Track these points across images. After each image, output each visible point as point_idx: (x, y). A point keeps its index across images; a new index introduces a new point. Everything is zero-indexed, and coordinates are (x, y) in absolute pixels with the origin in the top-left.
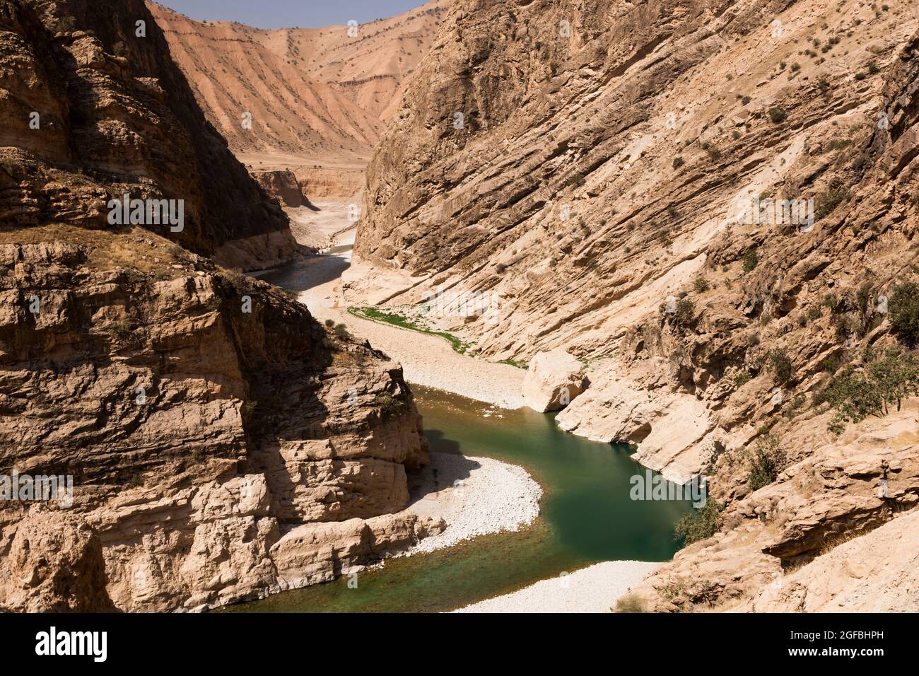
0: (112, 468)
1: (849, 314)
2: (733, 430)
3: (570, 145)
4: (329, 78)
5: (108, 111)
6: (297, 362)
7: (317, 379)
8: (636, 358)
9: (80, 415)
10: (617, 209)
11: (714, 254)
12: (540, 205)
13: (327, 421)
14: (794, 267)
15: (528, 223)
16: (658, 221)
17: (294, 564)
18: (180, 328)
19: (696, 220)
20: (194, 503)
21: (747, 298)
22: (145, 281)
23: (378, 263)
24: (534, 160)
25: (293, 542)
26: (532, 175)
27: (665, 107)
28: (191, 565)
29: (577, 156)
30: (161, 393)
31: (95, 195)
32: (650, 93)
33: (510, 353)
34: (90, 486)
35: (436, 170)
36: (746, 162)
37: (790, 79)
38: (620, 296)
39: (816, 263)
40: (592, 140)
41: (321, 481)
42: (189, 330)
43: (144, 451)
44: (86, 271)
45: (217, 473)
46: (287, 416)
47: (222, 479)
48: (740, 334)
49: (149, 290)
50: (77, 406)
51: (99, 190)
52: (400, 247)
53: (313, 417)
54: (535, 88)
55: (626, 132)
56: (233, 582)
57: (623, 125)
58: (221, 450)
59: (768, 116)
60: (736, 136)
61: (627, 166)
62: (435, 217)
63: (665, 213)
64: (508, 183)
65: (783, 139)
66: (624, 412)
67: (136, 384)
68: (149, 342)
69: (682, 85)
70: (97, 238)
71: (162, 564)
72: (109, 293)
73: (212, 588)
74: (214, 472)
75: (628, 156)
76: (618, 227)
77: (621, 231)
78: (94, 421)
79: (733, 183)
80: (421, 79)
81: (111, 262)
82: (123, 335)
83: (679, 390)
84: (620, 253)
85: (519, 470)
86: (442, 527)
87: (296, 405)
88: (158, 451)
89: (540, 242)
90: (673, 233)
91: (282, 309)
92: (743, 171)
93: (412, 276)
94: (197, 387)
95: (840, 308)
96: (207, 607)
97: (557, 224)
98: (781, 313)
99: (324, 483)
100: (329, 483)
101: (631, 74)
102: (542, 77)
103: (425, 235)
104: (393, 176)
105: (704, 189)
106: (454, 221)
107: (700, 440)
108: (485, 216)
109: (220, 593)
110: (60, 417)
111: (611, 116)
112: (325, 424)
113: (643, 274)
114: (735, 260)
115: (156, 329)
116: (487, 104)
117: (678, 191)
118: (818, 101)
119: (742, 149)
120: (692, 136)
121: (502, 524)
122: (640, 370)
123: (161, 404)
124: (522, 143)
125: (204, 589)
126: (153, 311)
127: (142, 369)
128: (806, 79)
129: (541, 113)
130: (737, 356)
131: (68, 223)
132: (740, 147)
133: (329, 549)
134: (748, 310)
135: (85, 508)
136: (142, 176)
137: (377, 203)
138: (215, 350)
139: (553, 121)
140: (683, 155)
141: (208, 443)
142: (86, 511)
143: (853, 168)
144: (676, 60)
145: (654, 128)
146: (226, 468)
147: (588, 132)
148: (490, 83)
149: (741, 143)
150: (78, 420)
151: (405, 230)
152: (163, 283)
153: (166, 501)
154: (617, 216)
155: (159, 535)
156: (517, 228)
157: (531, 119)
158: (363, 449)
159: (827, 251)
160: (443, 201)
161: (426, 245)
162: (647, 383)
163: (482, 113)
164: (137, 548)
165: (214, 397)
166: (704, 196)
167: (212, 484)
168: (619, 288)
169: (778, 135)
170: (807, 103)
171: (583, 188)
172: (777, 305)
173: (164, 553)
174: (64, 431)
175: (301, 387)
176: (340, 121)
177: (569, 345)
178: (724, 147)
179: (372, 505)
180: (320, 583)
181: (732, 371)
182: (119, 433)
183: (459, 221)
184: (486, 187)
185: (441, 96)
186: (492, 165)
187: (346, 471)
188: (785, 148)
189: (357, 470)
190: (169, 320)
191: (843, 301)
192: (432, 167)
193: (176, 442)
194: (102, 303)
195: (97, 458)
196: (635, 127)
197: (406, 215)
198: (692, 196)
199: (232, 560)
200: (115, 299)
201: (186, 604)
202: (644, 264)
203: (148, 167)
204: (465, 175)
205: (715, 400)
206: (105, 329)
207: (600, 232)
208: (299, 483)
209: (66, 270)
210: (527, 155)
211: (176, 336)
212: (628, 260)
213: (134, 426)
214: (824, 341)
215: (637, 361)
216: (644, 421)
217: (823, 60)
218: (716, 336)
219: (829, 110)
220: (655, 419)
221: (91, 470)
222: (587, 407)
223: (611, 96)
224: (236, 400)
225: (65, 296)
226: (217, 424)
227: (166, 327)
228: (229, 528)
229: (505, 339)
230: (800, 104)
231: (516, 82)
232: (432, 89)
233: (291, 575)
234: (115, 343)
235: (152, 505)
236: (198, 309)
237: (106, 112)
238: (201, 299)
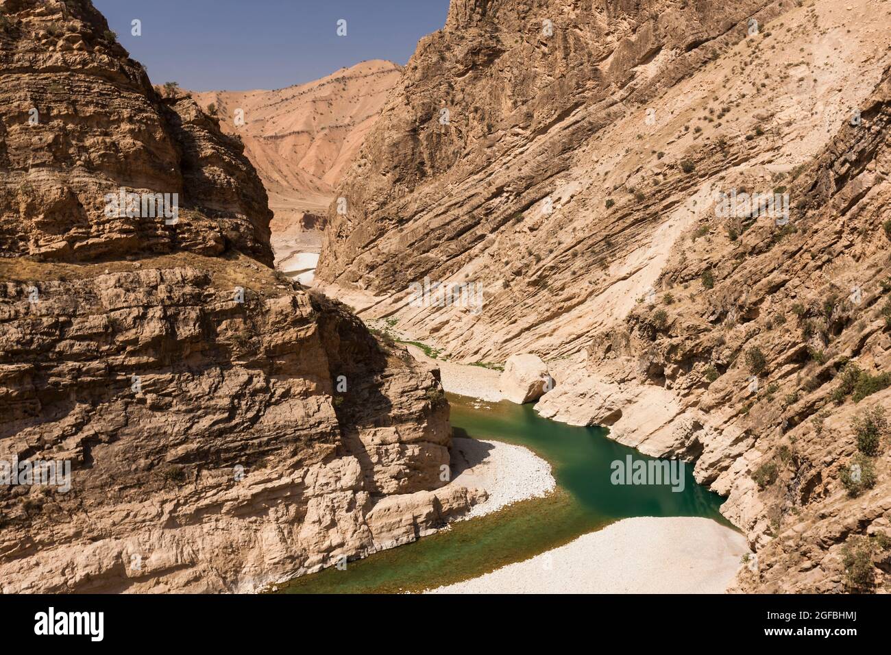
0: (243, 453)
1: (814, 319)
2: (712, 411)
3: (506, 189)
4: (255, 133)
5: (209, 160)
6: (360, 365)
7: (379, 378)
8: (604, 358)
9: (215, 410)
10: (562, 240)
11: (671, 274)
12: (482, 237)
13: (392, 412)
14: (759, 283)
15: (472, 252)
16: (597, 250)
17: (385, 529)
18: (287, 337)
19: (628, 249)
20: (306, 480)
21: (712, 308)
22: (258, 299)
23: (344, 285)
24: (475, 201)
25: (383, 511)
26: (475, 213)
27: (582, 160)
28: (307, 532)
29: (512, 198)
30: (272, 391)
31: (211, 228)
32: (569, 149)
33: (478, 357)
34: (226, 469)
35: (391, 208)
36: (665, 203)
37: (695, 139)
38: (569, 309)
39: (778, 280)
40: (524, 185)
41: (392, 461)
42: (294, 339)
43: (266, 439)
44: (212, 291)
45: (323, 456)
46: (361, 408)
47: (326, 460)
48: (707, 337)
49: (262, 306)
50: (213, 403)
51: (214, 224)
52: (364, 272)
53: (381, 409)
54: (474, 143)
55: (551, 179)
56: (341, 545)
57: (549, 173)
58: (323, 437)
59: (680, 167)
60: (656, 183)
61: (559, 206)
62: (393, 247)
63: (603, 243)
64: (455, 220)
65: (692, 185)
66: (598, 401)
67: (253, 384)
68: (262, 349)
69: (596, 142)
70: (215, 264)
71: (286, 532)
72: (231, 309)
73: (324, 551)
74: (320, 455)
75: (560, 198)
76: (564, 254)
77: (567, 258)
78: (226, 415)
79: (655, 220)
80: (376, 135)
81: (230, 283)
82: (242, 343)
83: (647, 382)
84: (567, 275)
85: (523, 448)
86: (486, 496)
87: (367, 400)
88: (276, 439)
89: (488, 267)
90: (609, 259)
91: (352, 321)
92: (662, 210)
93: (374, 296)
94: (298, 386)
95: (804, 315)
96: (322, 567)
97: (502, 252)
98: (744, 320)
99: (394, 463)
100: (399, 462)
101: (553, 133)
102: (480, 135)
103: (385, 262)
104: (354, 214)
105: (633, 224)
106: (409, 251)
107: (672, 420)
108: (436, 246)
109: (331, 554)
110: (200, 412)
111: (539, 166)
112: (391, 414)
113: (588, 292)
114: (692, 279)
115: (267, 338)
116: (432, 157)
117: (612, 226)
118: (719, 156)
119: (661, 193)
120: (618, 183)
121: (531, 492)
122: (609, 367)
123: (273, 400)
124: (464, 187)
125: (319, 552)
126: (265, 324)
127: (256, 372)
128: (708, 138)
129: (480, 163)
130: (705, 355)
131: (191, 251)
132: (660, 191)
133: (410, 516)
134: (712, 318)
135: (225, 487)
136: (238, 213)
137: (339, 236)
138: (312, 355)
139: (489, 170)
140: (613, 197)
141: (313, 431)
142: (226, 490)
143: (797, 208)
144: (590, 123)
145: (574, 176)
146: (329, 452)
147: (521, 179)
148: (434, 139)
149: (661, 188)
150: (214, 414)
151: (368, 257)
152: (272, 300)
153: (285, 480)
154: (562, 246)
155: (281, 508)
156: (463, 256)
157: (471, 168)
158: (421, 434)
159: (787, 271)
160: (399, 234)
161: (386, 270)
162: (618, 378)
163: (428, 163)
164: (265, 519)
165: (311, 394)
166: (632, 230)
167: (319, 464)
168: (569, 303)
169: (689, 182)
170: (710, 158)
171: (522, 224)
172: (742, 313)
173: (286, 522)
174: (204, 423)
175: (369, 385)
176: (267, 168)
177: (528, 349)
178: (647, 191)
179: (427, 480)
180: (406, 544)
181: (700, 366)
182: (245, 425)
183: (413, 251)
184: (435, 223)
185: (394, 149)
186: (440, 205)
187: (409, 453)
188: (696, 192)
189: (417, 452)
190: (278, 331)
191: (810, 309)
192: (387, 207)
193: (289, 431)
194: (225, 317)
195: (231, 445)
196: (558, 175)
197: (366, 246)
198: (623, 230)
199: (339, 527)
200: (235, 314)
201: (306, 564)
202: (588, 284)
203: (241, 205)
204: (416, 213)
205: (684, 389)
206: (228, 339)
207: (549, 259)
208: (377, 463)
209: (197, 290)
210: (469, 197)
211: (284, 344)
212: (574, 280)
213: (256, 418)
214: (793, 340)
215: (606, 360)
216: (616, 408)
217: (720, 125)
218: (687, 339)
219: (728, 163)
220: (626, 406)
221: (227, 455)
222: (564, 398)
223: (538, 150)
224: (327, 396)
225: (198, 311)
226: (317, 416)
227: (276, 336)
228: (335, 501)
229: (473, 345)
230: (704, 158)
231: (455, 138)
232: (386, 143)
233: (382, 538)
234: (236, 349)
235: (276, 484)
236: (301, 321)
237: (208, 160)
238: (303, 313)
